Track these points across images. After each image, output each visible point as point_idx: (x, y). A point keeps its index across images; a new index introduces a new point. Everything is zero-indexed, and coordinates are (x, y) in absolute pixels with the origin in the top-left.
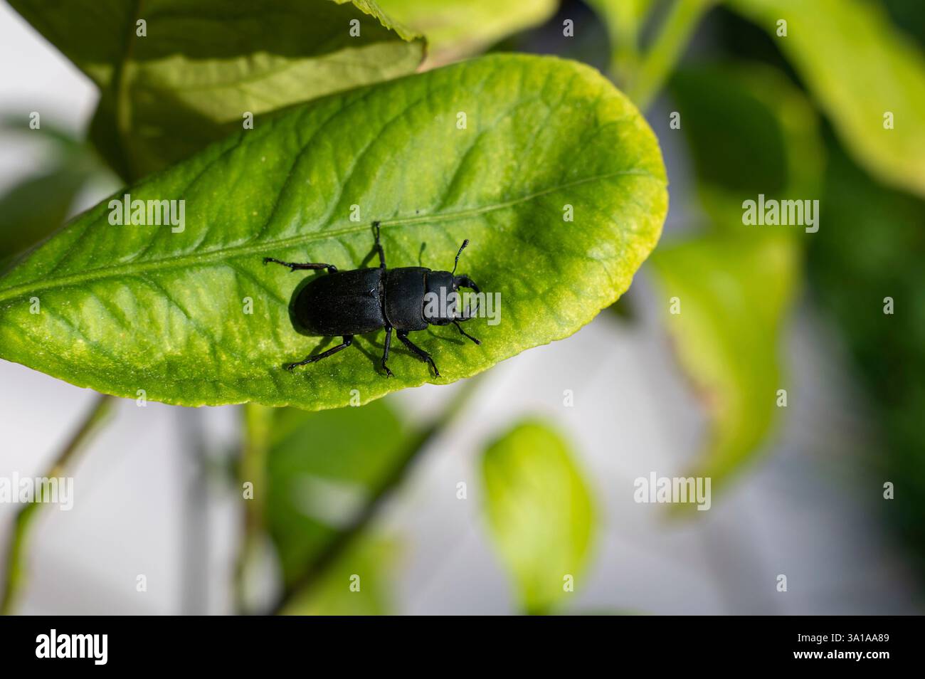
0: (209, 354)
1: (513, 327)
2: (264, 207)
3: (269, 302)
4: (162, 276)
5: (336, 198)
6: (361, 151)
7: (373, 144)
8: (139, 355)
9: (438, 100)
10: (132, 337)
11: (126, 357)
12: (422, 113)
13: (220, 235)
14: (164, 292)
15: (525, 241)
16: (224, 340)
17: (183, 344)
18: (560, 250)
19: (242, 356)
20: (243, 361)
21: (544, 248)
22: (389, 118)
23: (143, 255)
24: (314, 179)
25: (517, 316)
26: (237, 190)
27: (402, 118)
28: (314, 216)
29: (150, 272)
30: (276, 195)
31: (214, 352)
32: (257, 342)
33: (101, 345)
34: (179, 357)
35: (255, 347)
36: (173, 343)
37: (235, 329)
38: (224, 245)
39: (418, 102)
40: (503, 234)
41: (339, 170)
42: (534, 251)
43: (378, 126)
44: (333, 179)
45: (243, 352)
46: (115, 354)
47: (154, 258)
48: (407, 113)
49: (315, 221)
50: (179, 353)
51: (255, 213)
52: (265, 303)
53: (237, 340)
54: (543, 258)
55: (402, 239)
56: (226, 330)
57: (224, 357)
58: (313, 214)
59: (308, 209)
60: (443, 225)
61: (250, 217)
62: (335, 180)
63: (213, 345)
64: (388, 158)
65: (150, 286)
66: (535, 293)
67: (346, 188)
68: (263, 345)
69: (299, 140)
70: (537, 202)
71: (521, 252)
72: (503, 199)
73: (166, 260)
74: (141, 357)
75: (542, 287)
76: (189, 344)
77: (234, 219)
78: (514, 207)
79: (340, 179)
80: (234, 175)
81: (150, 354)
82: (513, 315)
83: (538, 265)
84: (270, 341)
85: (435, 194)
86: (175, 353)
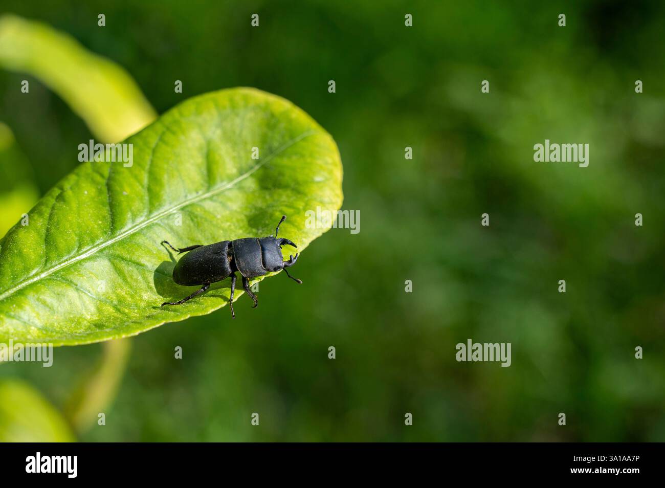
0: (115, 312)
1: (298, 230)
2: (104, 217)
3: (137, 269)
4: (64, 273)
5: (147, 198)
6: (147, 167)
7: (152, 161)
8: (73, 327)
9: (175, 128)
10: (63, 317)
11: (65, 330)
12: (169, 137)
13: (88, 239)
14: (70, 283)
15: (270, 189)
16: (120, 301)
17: (96, 312)
18: (297, 183)
19: (137, 307)
20: (139, 309)
21: (286, 187)
22: (153, 145)
23: (46, 264)
24: (127, 191)
25: (296, 224)
26: (81, 212)
27: (160, 143)
28: (140, 211)
29: (56, 273)
30: (108, 208)
31: (118, 310)
32: (141, 297)
33: (46, 327)
34: (97, 320)
35: (142, 300)
36: (89, 313)
37: (124, 293)
38: (93, 244)
39: (163, 133)
40: (253, 192)
41: (139, 181)
42: (280, 191)
43: (150, 151)
44: (138, 188)
45: (136, 304)
46: (58, 329)
47: (53, 264)
48: (161, 139)
49: (142, 214)
50: (96, 318)
51: (100, 222)
52: (135, 270)
53: (128, 299)
54: (289, 192)
55: (197, 211)
56: (117, 295)
57: (127, 311)
58: (138, 210)
59: (133, 208)
60: (215, 198)
61: (98, 225)
62: (140, 188)
63: (115, 307)
64: (166, 166)
65: (60, 281)
66: (298, 209)
67: (149, 190)
68: (145, 297)
69: (102, 176)
70: (265, 167)
71: (271, 195)
72: (241, 173)
73: (62, 262)
74: (75, 327)
75: (300, 205)
76: (99, 310)
77: (90, 228)
78: (252, 175)
79: (143, 186)
80: (74, 205)
81: (79, 323)
82: (293, 225)
83: (288, 196)
84: (149, 293)
85: (202, 182)
86: (94, 319)
